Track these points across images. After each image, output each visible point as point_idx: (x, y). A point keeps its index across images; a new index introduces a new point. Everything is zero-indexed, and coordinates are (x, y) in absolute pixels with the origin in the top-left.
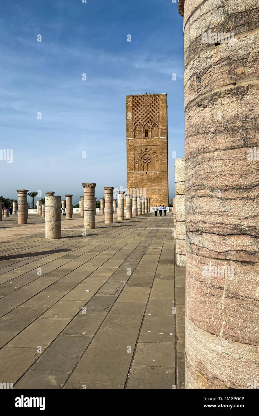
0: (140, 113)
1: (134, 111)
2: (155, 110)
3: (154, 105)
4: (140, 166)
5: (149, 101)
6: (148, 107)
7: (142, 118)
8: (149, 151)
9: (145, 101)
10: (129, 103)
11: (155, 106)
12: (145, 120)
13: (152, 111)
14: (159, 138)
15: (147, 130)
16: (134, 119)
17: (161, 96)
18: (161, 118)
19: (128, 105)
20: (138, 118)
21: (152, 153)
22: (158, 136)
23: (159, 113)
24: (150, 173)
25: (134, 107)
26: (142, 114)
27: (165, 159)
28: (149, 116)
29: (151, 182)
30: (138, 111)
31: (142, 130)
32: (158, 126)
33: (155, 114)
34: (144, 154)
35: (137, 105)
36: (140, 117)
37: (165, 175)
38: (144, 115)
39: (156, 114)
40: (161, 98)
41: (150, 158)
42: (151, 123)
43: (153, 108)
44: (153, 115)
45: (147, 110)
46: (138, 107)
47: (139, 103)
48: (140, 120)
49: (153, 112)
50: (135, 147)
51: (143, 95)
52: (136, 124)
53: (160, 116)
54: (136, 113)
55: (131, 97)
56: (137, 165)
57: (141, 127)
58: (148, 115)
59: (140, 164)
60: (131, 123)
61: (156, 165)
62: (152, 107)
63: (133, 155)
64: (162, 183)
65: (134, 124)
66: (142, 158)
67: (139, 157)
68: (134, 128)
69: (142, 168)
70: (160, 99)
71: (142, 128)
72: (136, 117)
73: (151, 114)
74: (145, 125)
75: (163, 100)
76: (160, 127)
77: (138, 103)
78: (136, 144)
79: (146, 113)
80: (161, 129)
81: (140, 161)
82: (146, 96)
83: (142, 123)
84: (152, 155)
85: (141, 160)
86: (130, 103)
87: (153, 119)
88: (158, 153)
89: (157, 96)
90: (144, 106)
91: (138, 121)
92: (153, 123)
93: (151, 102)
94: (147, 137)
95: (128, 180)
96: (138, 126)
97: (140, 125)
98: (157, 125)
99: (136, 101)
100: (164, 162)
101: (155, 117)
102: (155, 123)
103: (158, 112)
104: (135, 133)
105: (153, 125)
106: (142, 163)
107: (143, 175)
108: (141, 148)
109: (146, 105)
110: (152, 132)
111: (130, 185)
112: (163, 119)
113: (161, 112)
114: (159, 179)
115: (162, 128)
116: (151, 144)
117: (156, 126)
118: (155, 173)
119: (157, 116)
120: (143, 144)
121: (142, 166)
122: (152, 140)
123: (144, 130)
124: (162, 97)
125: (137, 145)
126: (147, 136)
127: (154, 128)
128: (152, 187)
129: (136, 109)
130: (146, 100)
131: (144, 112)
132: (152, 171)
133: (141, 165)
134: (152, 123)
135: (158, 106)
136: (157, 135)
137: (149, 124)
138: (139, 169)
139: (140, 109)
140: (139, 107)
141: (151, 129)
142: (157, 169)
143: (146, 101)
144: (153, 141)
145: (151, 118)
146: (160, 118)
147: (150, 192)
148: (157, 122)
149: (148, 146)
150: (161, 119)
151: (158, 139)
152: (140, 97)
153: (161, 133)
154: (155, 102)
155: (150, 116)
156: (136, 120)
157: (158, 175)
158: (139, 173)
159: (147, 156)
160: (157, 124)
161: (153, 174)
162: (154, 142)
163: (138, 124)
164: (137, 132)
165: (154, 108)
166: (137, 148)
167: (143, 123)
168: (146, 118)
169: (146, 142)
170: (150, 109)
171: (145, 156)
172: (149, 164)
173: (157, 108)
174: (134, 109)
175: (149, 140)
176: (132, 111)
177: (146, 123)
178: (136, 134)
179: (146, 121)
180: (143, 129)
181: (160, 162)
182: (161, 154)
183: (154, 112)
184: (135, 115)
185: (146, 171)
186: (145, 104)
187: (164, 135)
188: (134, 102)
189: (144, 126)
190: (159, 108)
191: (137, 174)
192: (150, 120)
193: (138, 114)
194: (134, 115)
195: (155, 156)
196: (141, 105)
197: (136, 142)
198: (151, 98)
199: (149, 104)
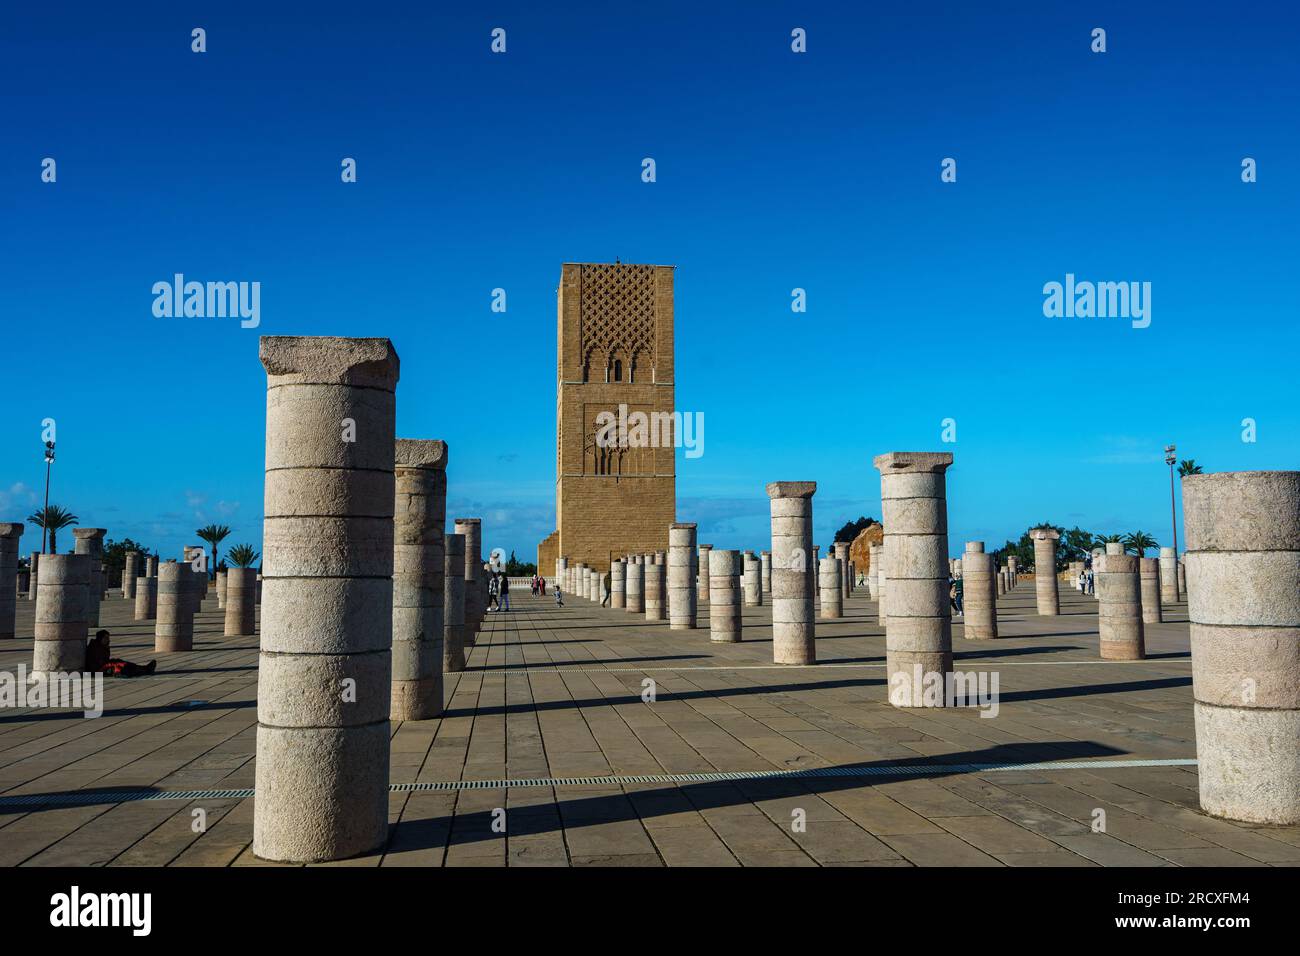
0: (602, 313)
1: (584, 307)
2: (642, 308)
3: (640, 294)
4: (599, 461)
5: (624, 282)
6: (624, 298)
7: (608, 328)
9: (614, 281)
10: (570, 285)
11: (643, 298)
12: (614, 333)
13: (635, 310)
14: (652, 385)
15: (618, 362)
16: (584, 328)
17: (658, 271)
19: (567, 289)
20: (596, 328)
22: (649, 379)
23: (653, 318)
24: (628, 480)
25: (585, 297)
26: (607, 318)
28: (625, 324)
29: (630, 505)
30: (596, 307)
31: (607, 360)
32: (650, 353)
33: (643, 318)
35: (594, 293)
36: (601, 323)
37: (669, 487)
38: (611, 320)
39: (646, 320)
40: (659, 278)
42: (630, 343)
43: (637, 303)
44: (638, 321)
45: (620, 307)
46: (597, 298)
47: (600, 288)
48: (602, 334)
49: (636, 313)
51: (611, 267)
52: (590, 343)
53: (657, 326)
54: (589, 312)
55: (579, 269)
56: (591, 457)
57: (603, 352)
58: (623, 320)
59: (599, 455)
60: (577, 339)
61: (643, 459)
62: (635, 299)
63: (579, 429)
64: (662, 509)
65: (584, 343)
68: (584, 355)
70: (656, 280)
71: (608, 355)
72: (590, 323)
73: (631, 318)
74: (614, 348)
75: (664, 284)
76: (655, 356)
77: (596, 288)
78: (590, 397)
79: (617, 314)
80: (659, 359)
82: (619, 269)
83: (607, 340)
86: (575, 285)
87: (638, 334)
89: (649, 272)
90: (613, 296)
91: (595, 335)
92: (638, 344)
93: (631, 287)
94: (621, 380)
95: (565, 498)
96: (596, 350)
97: (600, 347)
98: (647, 348)
99: (591, 280)
101: (643, 329)
102: (642, 344)
103: (652, 315)
104: (585, 368)
105: (638, 348)
107: (606, 486)
109: (618, 293)
110: (633, 367)
111: (570, 512)
112: (664, 333)
113: (659, 317)
114: (651, 496)
115: (661, 357)
116: (631, 401)
117: (645, 352)
118: (640, 481)
119: (649, 324)
120: (608, 400)
121: (606, 460)
122: (635, 389)
123: (611, 361)
124: (661, 274)
125: (593, 401)
126: (618, 377)
127: (640, 358)
128: (631, 518)
129: (589, 302)
131: (613, 313)
132: (634, 475)
133: (602, 457)
134: (633, 342)
135: (652, 298)
136: (647, 375)
137: (625, 345)
139: (602, 302)
140: (600, 298)
141: (630, 359)
142: (647, 468)
143: (618, 282)
144: (637, 392)
145: (631, 329)
146: (657, 330)
147: (625, 533)
148: (647, 341)
150: (660, 335)
151: (650, 387)
152: (602, 271)
153: (658, 371)
154: (643, 287)
155: (629, 325)
156: (590, 334)
157: (649, 487)
158: (597, 480)
160: (646, 345)
161: (635, 482)
162: (640, 396)
163: (595, 344)
164: (593, 367)
165: (641, 304)
166: (592, 410)
167: (610, 342)
168: (619, 329)
169: (617, 393)
170: (629, 304)
172: (623, 454)
173: (647, 303)
174: (584, 303)
175: (625, 389)
176: (579, 308)
177: (619, 341)
178: (590, 370)
179: (617, 336)
180: (609, 358)
183: (641, 315)
184: (588, 319)
185: (617, 474)
186: (615, 291)
187: (665, 376)
188: (584, 282)
189: (611, 349)
190: (652, 305)
191: (591, 481)
192: (629, 336)
193: (596, 318)
194: (584, 318)
196: (606, 293)
197: (590, 392)
198: (632, 277)
199: (626, 291)
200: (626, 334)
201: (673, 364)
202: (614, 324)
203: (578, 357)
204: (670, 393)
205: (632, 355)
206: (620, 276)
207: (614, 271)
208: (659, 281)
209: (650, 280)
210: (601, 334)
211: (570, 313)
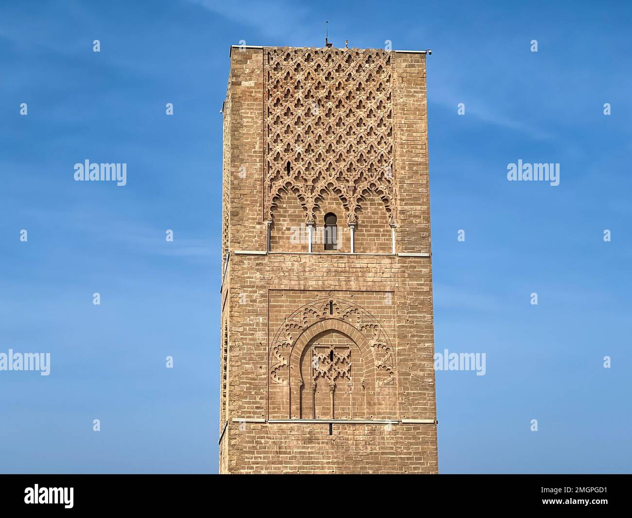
0: (300, 130)
1: (270, 120)
2: (372, 122)
3: (368, 98)
4: (296, 393)
5: (341, 77)
6: (339, 104)
7: (310, 157)
8: (342, 320)
9: (322, 77)
10: (245, 84)
11: (372, 105)
12: (322, 166)
13: (358, 125)
14: (391, 257)
15: (331, 217)
16: (269, 158)
17: (399, 60)
18: (399, 162)
19: (239, 90)
20: (289, 157)
21: (358, 325)
22: (385, 247)
23: (390, 140)
24: (350, 430)
25: (270, 102)
26: (310, 139)
27: (424, 359)
30: (289, 121)
31: (310, 212)
32: (386, 200)
33: (373, 140)
34: (316, 330)
35: (286, 96)
36: (299, 149)
37: (425, 442)
38: (317, 142)
39: (379, 143)
40: (401, 71)
41: (346, 353)
42: (351, 184)
43: (362, 114)
44: (364, 146)
45: (332, 121)
46: (292, 106)
47: (296, 87)
49: (362, 131)
50: (272, 292)
51: (316, 52)
52: (280, 183)
53: (398, 153)
54: (279, 129)
55: (260, 57)
56: (282, 386)
57: (302, 199)
58: (338, 142)
59: (295, 383)
60: (256, 176)
61: (377, 390)
62: (358, 107)
63: (260, 335)
65: (267, 182)
66: (308, 353)
67: (293, 346)
68: (269, 203)
69: (307, 402)
70: (395, 75)
71: (310, 204)
72: (279, 148)
73: (352, 139)
74: (322, 191)
75: (409, 82)
76: (396, 205)
77: (291, 87)
78: (280, 278)
79: (328, 133)
80: (402, 212)
81: (295, 366)
82: (330, 56)
83: (310, 178)
84: (356, 336)
85: (302, 360)
86: (252, 83)
87: (364, 166)
88: (389, 326)
89: (382, 61)
90: (319, 101)
91: (288, 168)
92: (364, 185)
95: (234, 463)
96: (290, 194)
97: (298, 190)
98: (381, 192)
99: (280, 75)
100: (421, 374)
101: (373, 157)
102: (373, 185)
103: (389, 135)
104: (271, 227)
105: (364, 191)
106: (308, 378)
107: (310, 440)
108: (302, 301)
109: (328, 97)
110: (356, 226)
112: (411, 166)
113: (400, 136)
114: (392, 460)
115: (406, 207)
116: (353, 285)
117: (378, 199)
118: (372, 432)
119: (383, 150)
120: (312, 284)
121: (307, 391)
122: (360, 263)
123: (317, 213)
124: (404, 64)
125: (285, 284)
127: (369, 210)
129: (279, 111)
130: (329, 74)
131: (320, 131)
132: (358, 420)
133: (302, 387)
134: (355, 181)
135: (389, 105)
136: (382, 240)
137: (342, 186)
138: (294, 407)
139: (300, 112)
140: (296, 106)
141: (352, 213)
142: (384, 408)
143: (329, 77)
144: (365, 271)
145: (352, 157)
148: (380, 179)
149: (340, 295)
150: (403, 168)
151: (387, 261)
152: (300, 59)
153: (403, 233)
154: (372, 86)
155: (348, 152)
156: (280, 166)
157: (389, 442)
158: (292, 429)
159: (334, 340)
160: (382, 187)
161: (362, 433)
162: (370, 277)
163: (289, 184)
164: (285, 224)
165: (369, 116)
166: (284, 300)
167: (314, 181)
168: (331, 157)
169: (329, 272)
170: (348, 116)
171: (323, 341)
172: (340, 381)
173: (380, 114)
174: (270, 113)
175: (342, 264)
176: (260, 122)
177: (331, 180)
178: (279, 230)
179: (327, 170)
180: (315, 209)
181: (396, 376)
182: (402, 337)
183: (369, 134)
184: (275, 141)
185: (328, 418)
186: (322, 93)
187: (415, 242)
188: (270, 77)
189: (316, 193)
190: (389, 116)
191: (283, 431)
192: (349, 170)
194: (269, 139)
195: (372, 342)
196: (307, 97)
197: (280, 269)
198: (351, 68)
199: (342, 94)
200: (342, 165)
201: (428, 220)
202: (321, 149)
203: (257, 208)
204: (424, 270)
205: (353, 205)
206: (331, 67)
207: (321, 60)
208: (400, 76)
209: (383, 77)
210: (299, 166)
211: (244, 131)
